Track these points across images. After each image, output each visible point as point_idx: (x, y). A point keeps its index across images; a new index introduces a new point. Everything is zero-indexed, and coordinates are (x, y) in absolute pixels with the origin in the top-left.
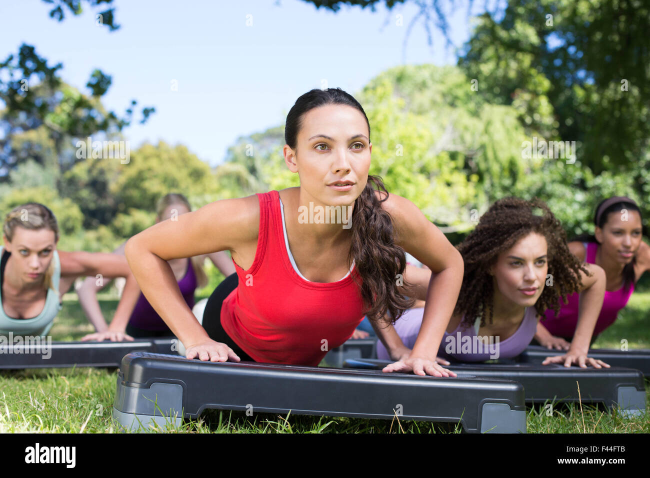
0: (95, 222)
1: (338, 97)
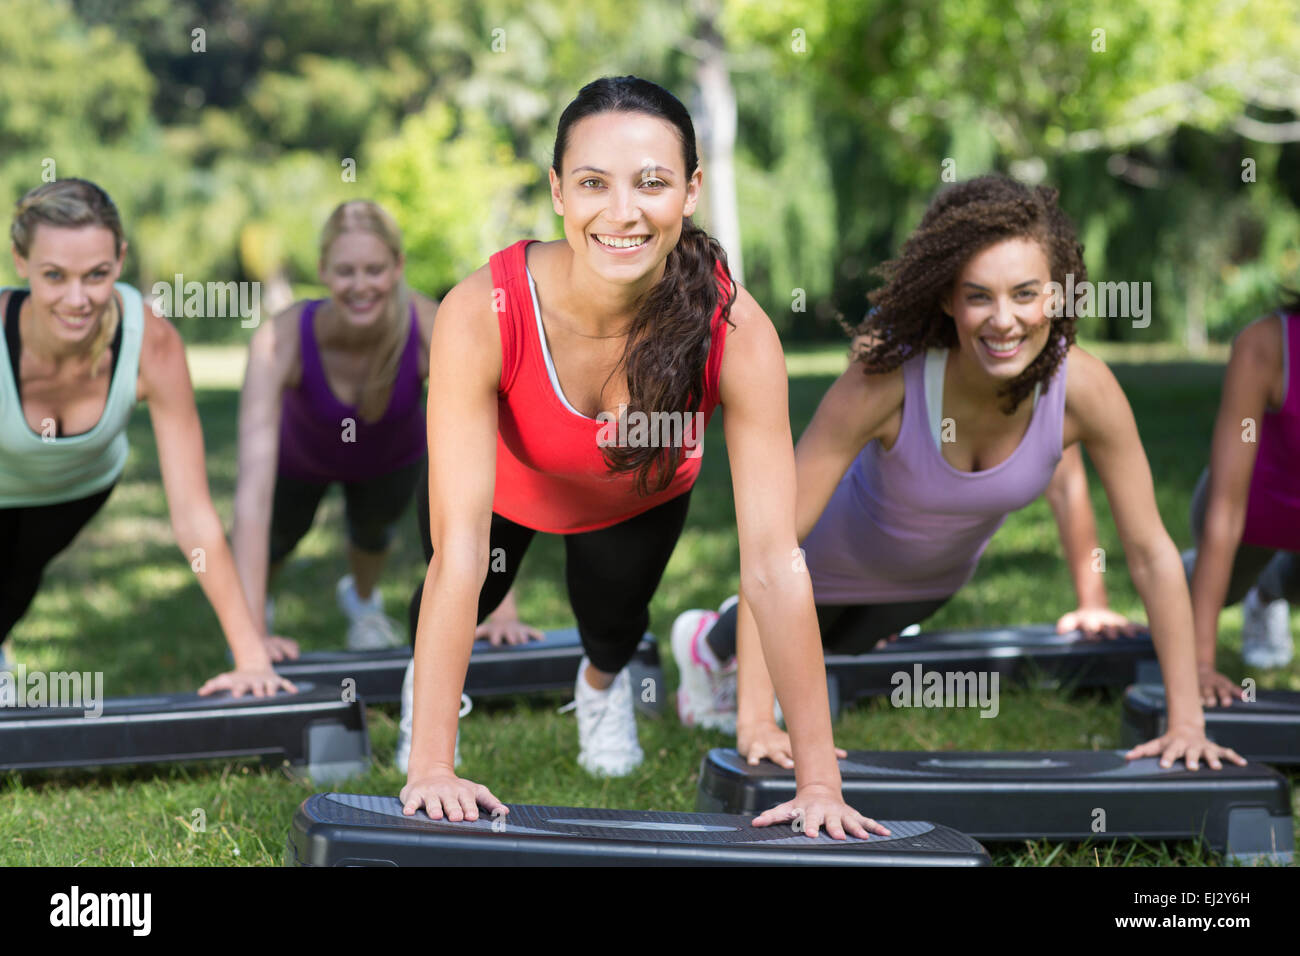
0: (192, 97)
1: (627, 98)
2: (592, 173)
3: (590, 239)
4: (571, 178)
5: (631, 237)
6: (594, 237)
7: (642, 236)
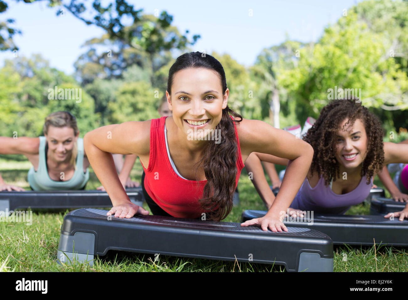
1: (197, 62)
2: (183, 94)
3: (184, 122)
4: (174, 96)
5: (201, 121)
6: (186, 121)
7: (205, 120)
